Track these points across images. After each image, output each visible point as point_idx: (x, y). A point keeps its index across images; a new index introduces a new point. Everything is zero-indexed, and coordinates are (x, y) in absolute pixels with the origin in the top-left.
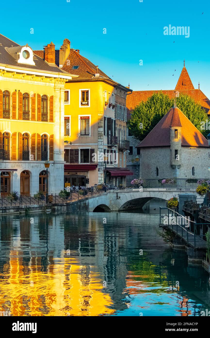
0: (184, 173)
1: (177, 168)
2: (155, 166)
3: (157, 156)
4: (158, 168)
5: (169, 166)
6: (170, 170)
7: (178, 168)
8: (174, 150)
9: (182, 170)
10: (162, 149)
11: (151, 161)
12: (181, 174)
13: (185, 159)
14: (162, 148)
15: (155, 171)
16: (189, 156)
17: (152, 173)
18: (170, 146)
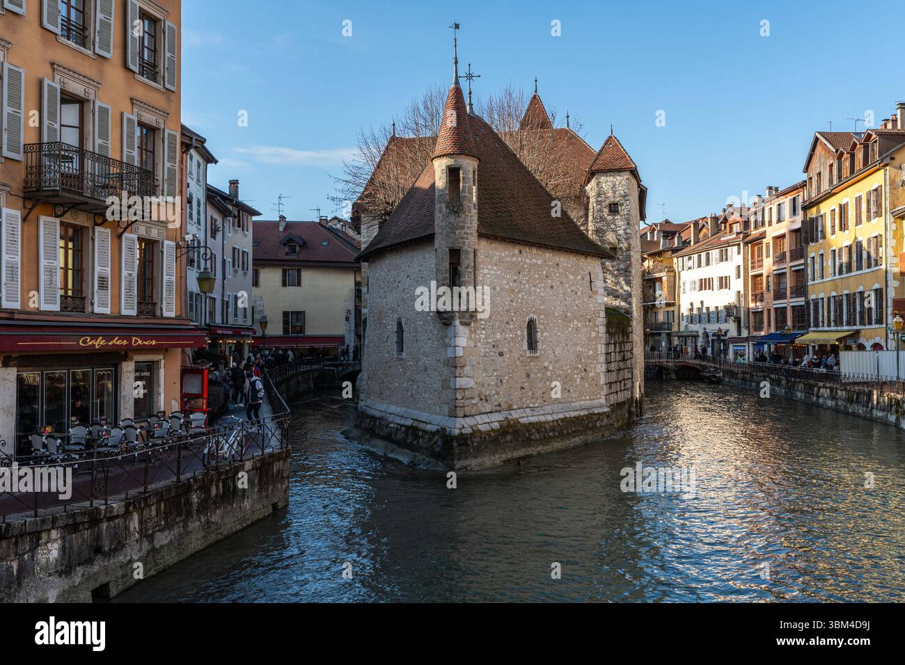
0: (490, 341)
1: (457, 322)
2: (395, 316)
3: (399, 282)
4: (403, 323)
5: (432, 314)
6: (436, 332)
7: (462, 323)
8: (448, 250)
9: (484, 332)
10: (414, 253)
11: (385, 300)
12: (479, 344)
13: (498, 289)
14: (414, 250)
15: (396, 335)
16: (516, 278)
17: (387, 341)
18: (434, 234)
